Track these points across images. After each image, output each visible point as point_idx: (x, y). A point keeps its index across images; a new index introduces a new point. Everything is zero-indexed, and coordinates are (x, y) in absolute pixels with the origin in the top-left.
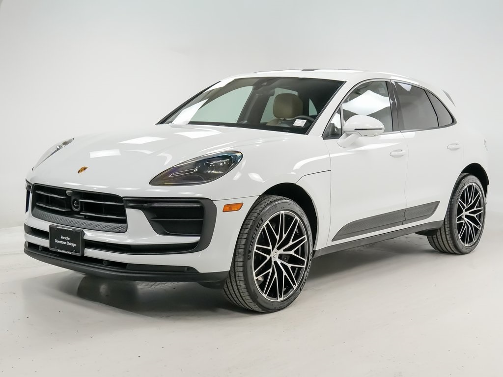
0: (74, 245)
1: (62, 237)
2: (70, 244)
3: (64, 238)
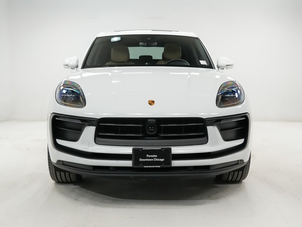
0: (162, 160)
1: (147, 155)
2: (158, 160)
3: (150, 156)
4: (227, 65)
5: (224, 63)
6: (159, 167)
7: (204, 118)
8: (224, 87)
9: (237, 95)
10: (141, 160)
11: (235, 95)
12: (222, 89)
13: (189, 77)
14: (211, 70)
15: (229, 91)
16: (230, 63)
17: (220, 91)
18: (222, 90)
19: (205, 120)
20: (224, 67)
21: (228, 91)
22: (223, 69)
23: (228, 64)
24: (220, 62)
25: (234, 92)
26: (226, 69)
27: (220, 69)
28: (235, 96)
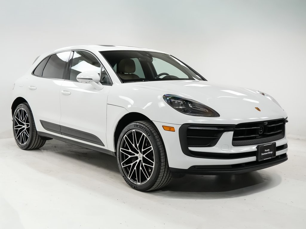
6: (271, 158)
10: (262, 154)
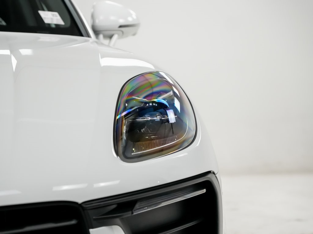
4: (121, 27)
5: (113, 18)
7: (80, 201)
8: (131, 94)
9: (171, 117)
11: (167, 115)
12: (125, 99)
13: (14, 62)
14: (76, 40)
15: (149, 103)
16: (130, 19)
17: (122, 107)
18: (127, 101)
19: (84, 209)
20: (112, 33)
21: (146, 103)
22: (111, 37)
23: (122, 22)
24: (101, 18)
25: (162, 108)
26: (120, 37)
27: (101, 36)
28: (168, 121)
